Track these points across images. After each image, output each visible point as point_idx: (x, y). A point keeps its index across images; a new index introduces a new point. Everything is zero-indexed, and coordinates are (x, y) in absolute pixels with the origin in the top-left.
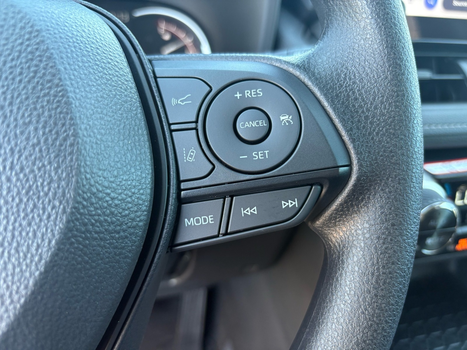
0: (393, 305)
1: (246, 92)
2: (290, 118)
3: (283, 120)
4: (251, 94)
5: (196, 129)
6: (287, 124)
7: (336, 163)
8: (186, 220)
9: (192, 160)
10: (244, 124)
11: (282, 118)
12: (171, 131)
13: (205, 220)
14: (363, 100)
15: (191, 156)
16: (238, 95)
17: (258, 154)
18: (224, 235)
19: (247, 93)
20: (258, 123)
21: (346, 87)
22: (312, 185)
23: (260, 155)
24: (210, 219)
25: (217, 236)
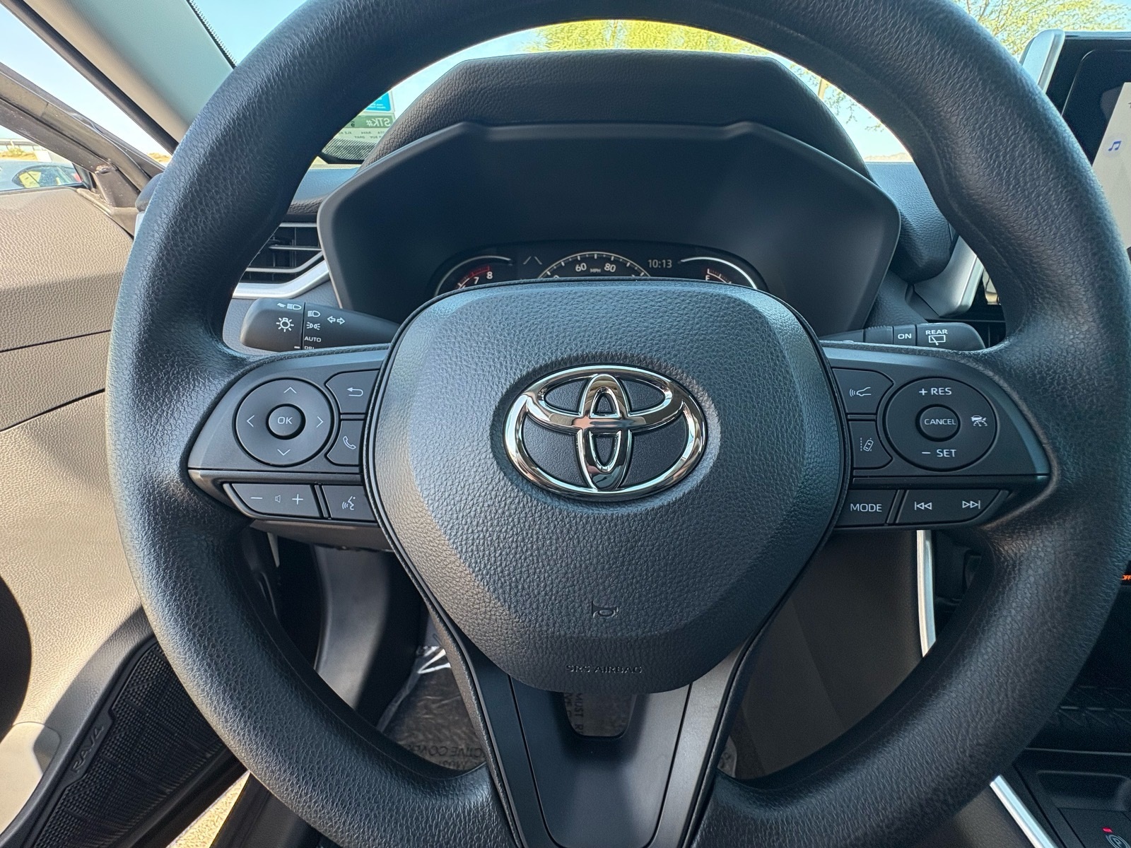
0: (1090, 628)
1: (932, 389)
2: (984, 419)
3: (975, 421)
4: (938, 392)
5: (876, 421)
6: (980, 425)
7: (1035, 471)
8: (852, 505)
9: (868, 450)
10: (930, 421)
11: (973, 419)
12: (848, 420)
13: (872, 508)
14: (1075, 409)
15: (868, 446)
16: (923, 392)
17: (942, 452)
18: (889, 525)
19: (934, 391)
20: (946, 422)
21: (1052, 392)
22: (1000, 490)
23: (945, 453)
24: (878, 508)
25: (882, 525)
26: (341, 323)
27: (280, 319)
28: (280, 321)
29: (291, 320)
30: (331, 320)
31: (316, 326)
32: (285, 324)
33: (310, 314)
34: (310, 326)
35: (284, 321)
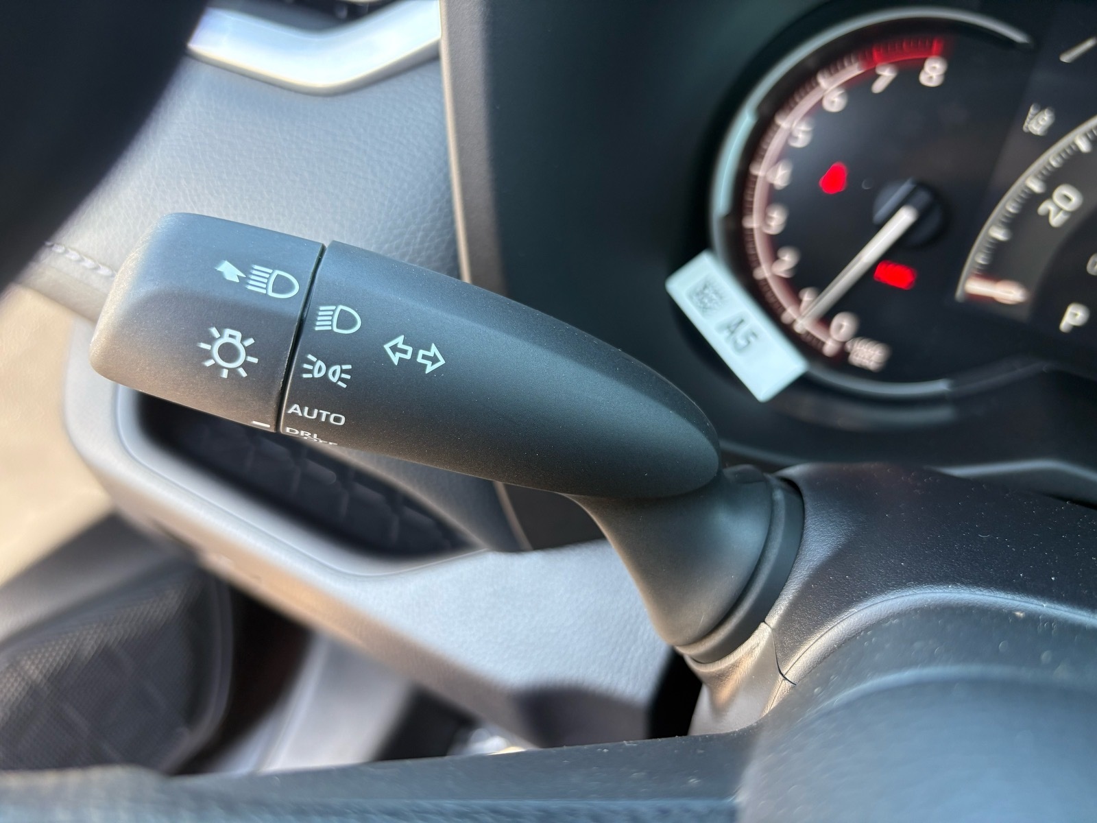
26: (430, 368)
27: (214, 331)
28: (211, 340)
29: (250, 342)
30: (397, 350)
31: (337, 374)
32: (228, 352)
33: (326, 319)
34: (317, 369)
35: (226, 339)
